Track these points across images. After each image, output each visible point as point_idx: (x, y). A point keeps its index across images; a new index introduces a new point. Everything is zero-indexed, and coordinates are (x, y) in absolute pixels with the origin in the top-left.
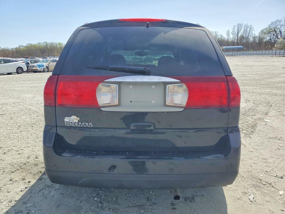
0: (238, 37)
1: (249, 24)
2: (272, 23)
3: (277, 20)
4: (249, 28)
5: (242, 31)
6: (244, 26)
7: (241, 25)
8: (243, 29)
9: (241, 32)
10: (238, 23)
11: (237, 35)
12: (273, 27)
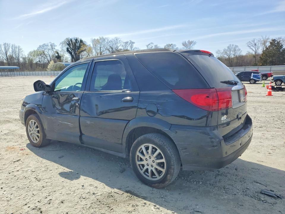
0: (7, 56)
1: (17, 45)
2: (40, 46)
3: (44, 44)
4: (17, 49)
5: (11, 51)
6: (11, 46)
7: (8, 45)
8: (10, 49)
9: (9, 52)
10: (5, 43)
11: (5, 54)
12: (41, 50)
